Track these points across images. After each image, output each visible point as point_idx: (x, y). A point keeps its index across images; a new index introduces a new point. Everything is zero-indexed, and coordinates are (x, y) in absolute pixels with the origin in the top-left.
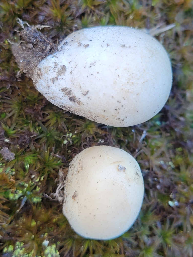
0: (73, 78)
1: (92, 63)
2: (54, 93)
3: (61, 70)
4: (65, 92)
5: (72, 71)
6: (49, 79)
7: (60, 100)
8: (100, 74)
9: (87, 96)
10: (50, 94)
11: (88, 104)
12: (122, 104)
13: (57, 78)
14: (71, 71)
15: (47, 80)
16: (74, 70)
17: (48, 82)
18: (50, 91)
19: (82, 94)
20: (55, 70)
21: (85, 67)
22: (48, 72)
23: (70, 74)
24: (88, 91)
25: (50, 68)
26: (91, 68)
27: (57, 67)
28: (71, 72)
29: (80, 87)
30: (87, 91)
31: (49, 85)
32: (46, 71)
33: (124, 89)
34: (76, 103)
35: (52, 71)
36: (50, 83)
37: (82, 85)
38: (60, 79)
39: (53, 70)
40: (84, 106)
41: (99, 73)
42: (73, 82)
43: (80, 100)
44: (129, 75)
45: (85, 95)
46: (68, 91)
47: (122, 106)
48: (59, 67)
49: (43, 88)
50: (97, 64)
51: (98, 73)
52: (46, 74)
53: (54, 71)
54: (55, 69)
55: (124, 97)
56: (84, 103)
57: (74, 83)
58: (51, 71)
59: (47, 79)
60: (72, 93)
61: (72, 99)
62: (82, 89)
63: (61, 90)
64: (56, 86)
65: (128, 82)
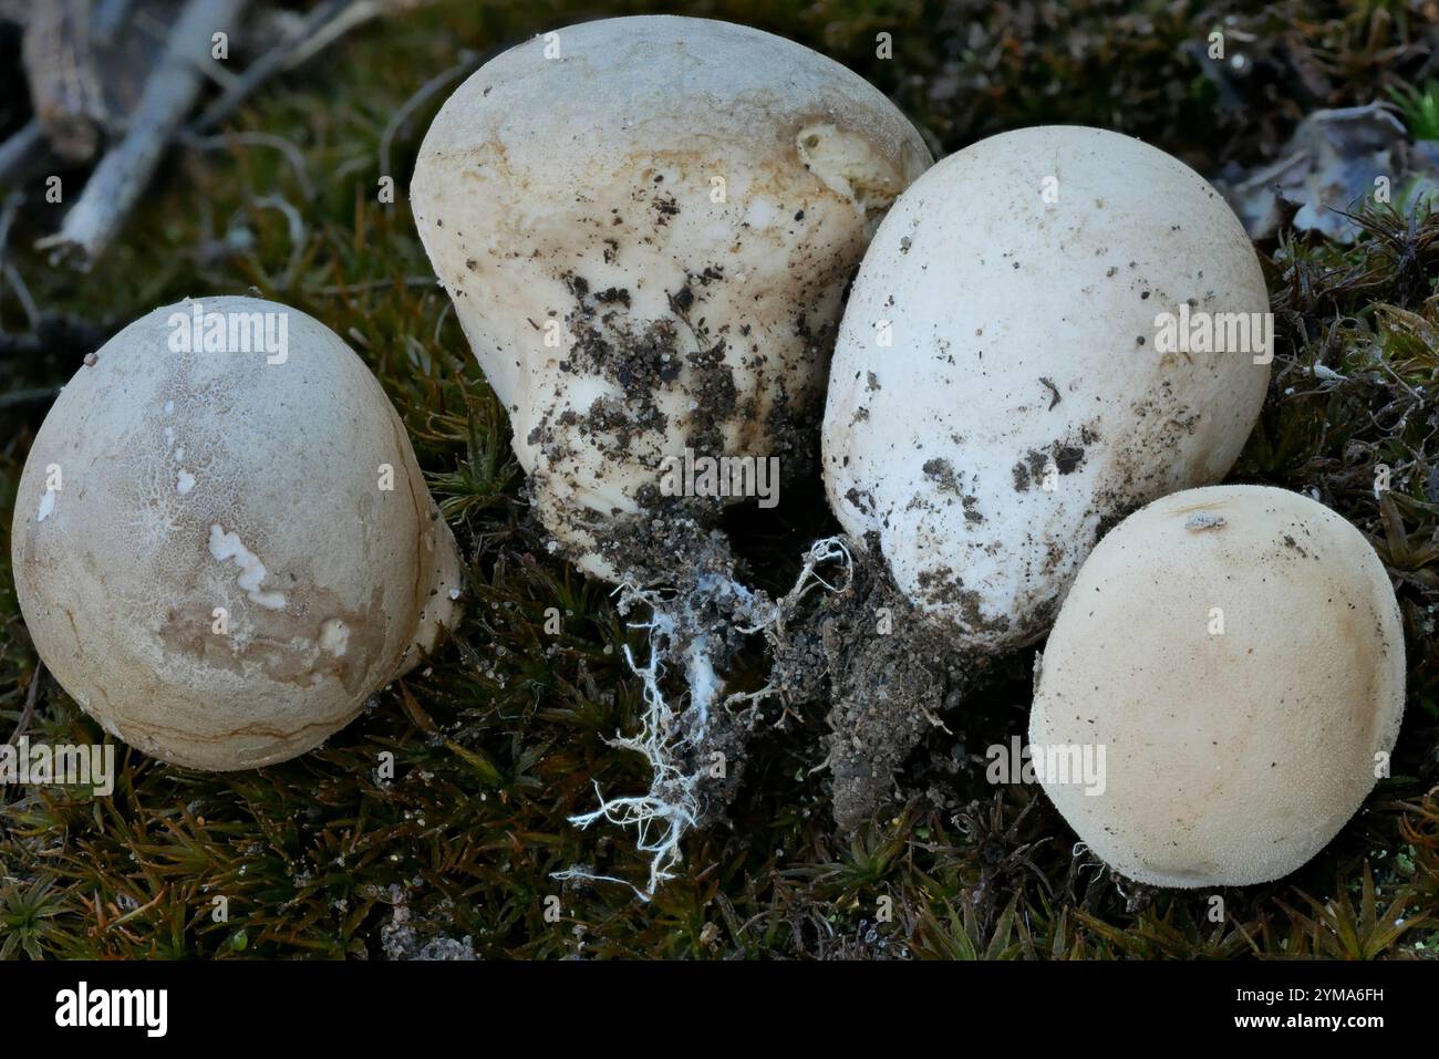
0: (980, 435)
1: (939, 353)
2: (1029, 536)
3: (937, 477)
4: (1033, 480)
5: (952, 437)
6: (964, 535)
7: (1064, 520)
8: (985, 326)
9: (1063, 391)
10: (1033, 554)
11: (1098, 399)
12: (1122, 264)
13: (968, 501)
14: (952, 440)
15: (971, 546)
16: (951, 429)
17: (978, 546)
18: (1020, 551)
19: (1050, 409)
20: (936, 508)
21: (948, 382)
22: (938, 539)
23: (962, 446)
24: (1044, 381)
25: (925, 529)
26: (954, 358)
27: (926, 499)
28: (957, 439)
29: (1023, 409)
30: (1040, 383)
31: (991, 544)
32: (934, 546)
33: (1062, 242)
34: (1087, 449)
35: (935, 520)
36: (982, 534)
37: (1015, 402)
38: (974, 490)
39: (935, 514)
40: (1104, 418)
41: (980, 326)
42: (996, 438)
43: (1076, 425)
44: (1016, 219)
45: (1057, 399)
46: (1028, 466)
47: (1132, 265)
48: (927, 489)
49: (1001, 582)
50: (945, 337)
51: (980, 332)
52: (942, 548)
53: (938, 512)
54: (932, 507)
55: (1093, 251)
56: (1094, 416)
57: (1000, 435)
58: (937, 526)
59: (966, 548)
60: (1039, 451)
61: (1069, 460)
62: (1031, 404)
63: (1021, 496)
64: (999, 514)
65: (1041, 227)
